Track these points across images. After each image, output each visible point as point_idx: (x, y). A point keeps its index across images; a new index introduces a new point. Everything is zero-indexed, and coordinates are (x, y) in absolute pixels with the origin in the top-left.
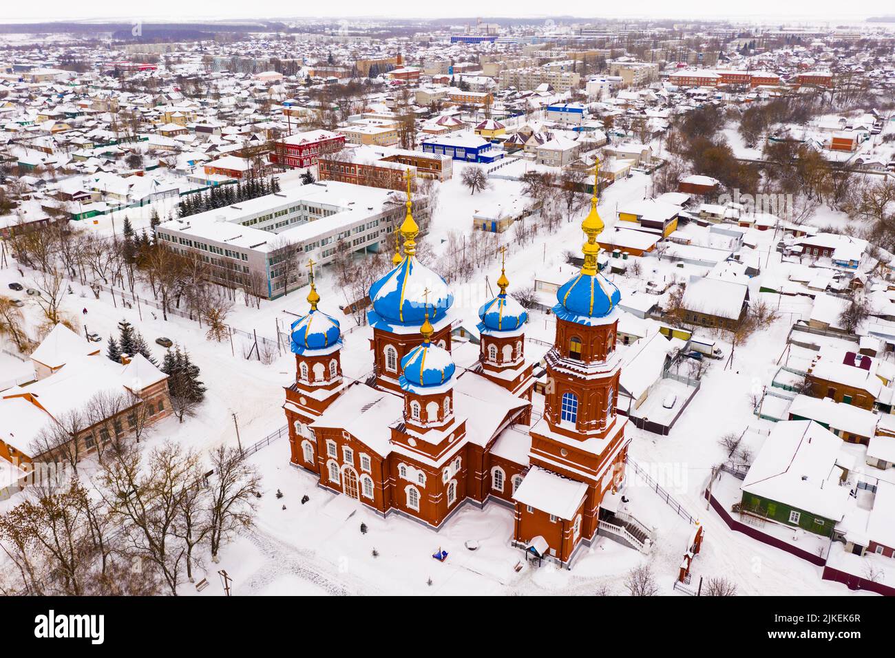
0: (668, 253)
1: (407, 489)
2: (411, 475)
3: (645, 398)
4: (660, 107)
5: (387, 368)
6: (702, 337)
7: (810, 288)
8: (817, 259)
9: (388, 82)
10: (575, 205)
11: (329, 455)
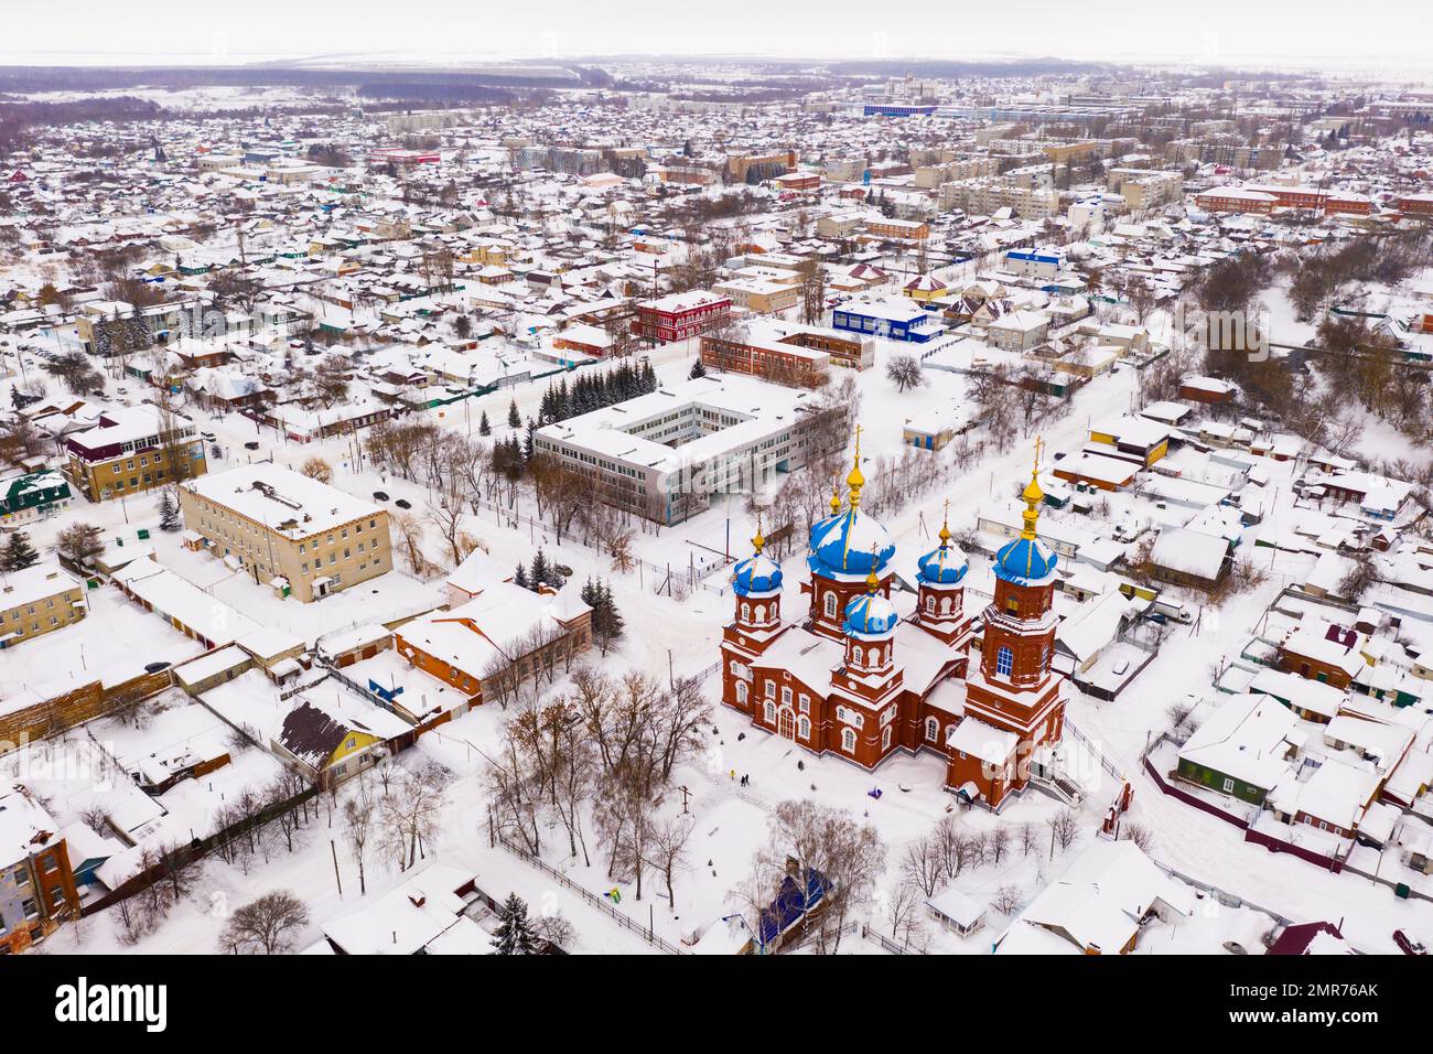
0: (1148, 488)
1: (844, 732)
2: (849, 717)
3: (1093, 661)
4: (1176, 249)
5: (826, 614)
6: (1171, 598)
7: (1319, 544)
8: (1343, 504)
9: (775, 196)
10: (1035, 414)
11: (767, 695)
